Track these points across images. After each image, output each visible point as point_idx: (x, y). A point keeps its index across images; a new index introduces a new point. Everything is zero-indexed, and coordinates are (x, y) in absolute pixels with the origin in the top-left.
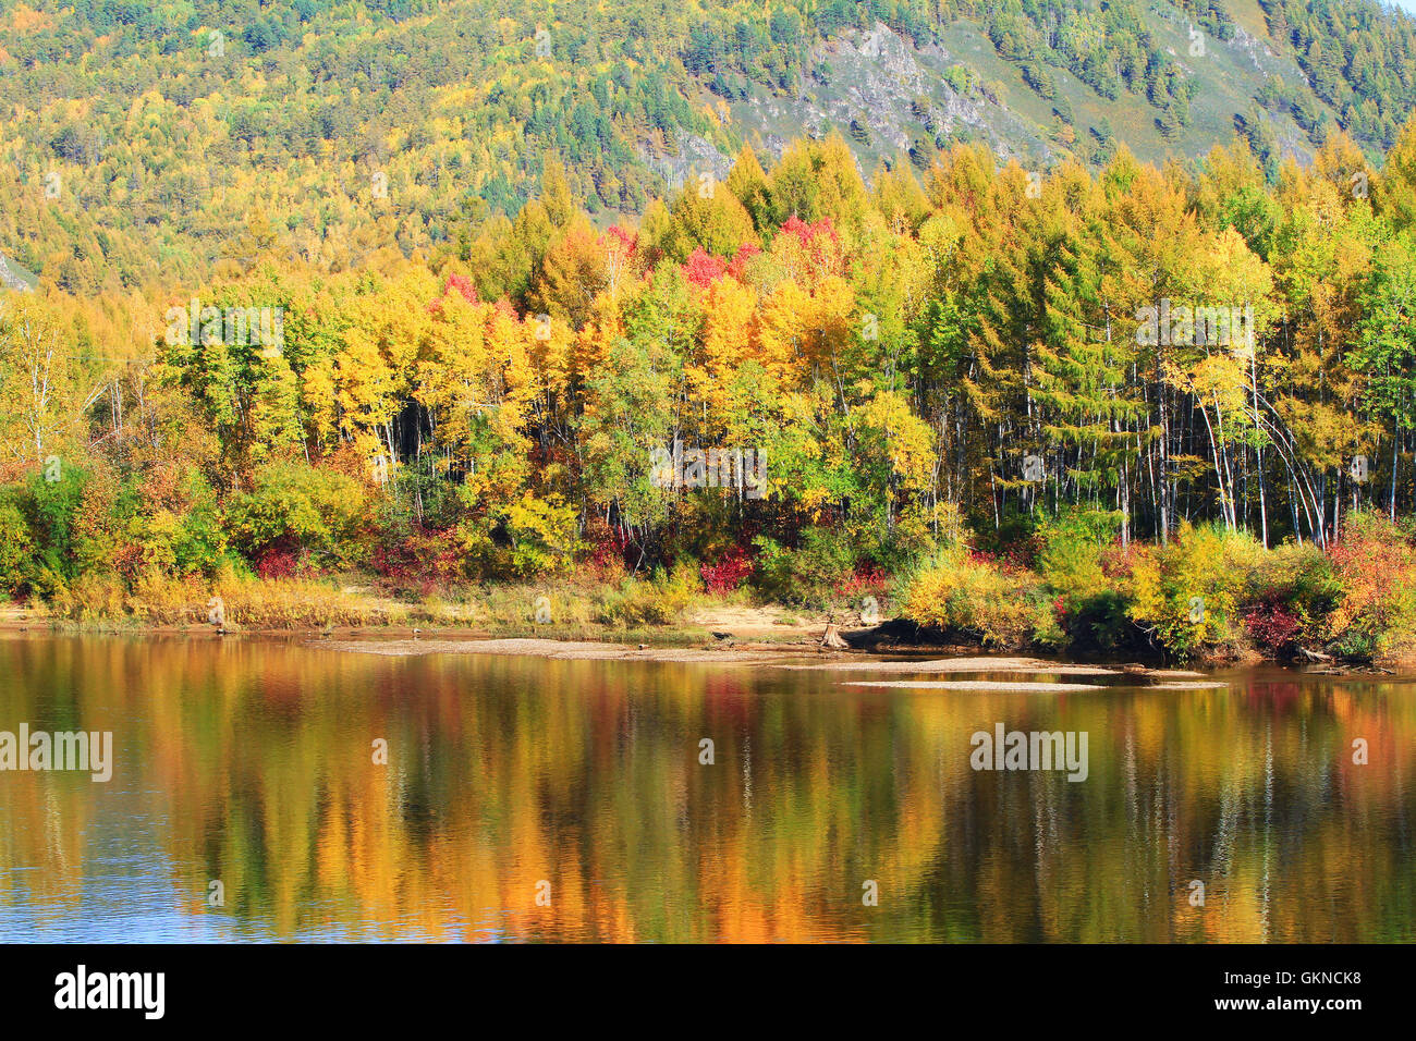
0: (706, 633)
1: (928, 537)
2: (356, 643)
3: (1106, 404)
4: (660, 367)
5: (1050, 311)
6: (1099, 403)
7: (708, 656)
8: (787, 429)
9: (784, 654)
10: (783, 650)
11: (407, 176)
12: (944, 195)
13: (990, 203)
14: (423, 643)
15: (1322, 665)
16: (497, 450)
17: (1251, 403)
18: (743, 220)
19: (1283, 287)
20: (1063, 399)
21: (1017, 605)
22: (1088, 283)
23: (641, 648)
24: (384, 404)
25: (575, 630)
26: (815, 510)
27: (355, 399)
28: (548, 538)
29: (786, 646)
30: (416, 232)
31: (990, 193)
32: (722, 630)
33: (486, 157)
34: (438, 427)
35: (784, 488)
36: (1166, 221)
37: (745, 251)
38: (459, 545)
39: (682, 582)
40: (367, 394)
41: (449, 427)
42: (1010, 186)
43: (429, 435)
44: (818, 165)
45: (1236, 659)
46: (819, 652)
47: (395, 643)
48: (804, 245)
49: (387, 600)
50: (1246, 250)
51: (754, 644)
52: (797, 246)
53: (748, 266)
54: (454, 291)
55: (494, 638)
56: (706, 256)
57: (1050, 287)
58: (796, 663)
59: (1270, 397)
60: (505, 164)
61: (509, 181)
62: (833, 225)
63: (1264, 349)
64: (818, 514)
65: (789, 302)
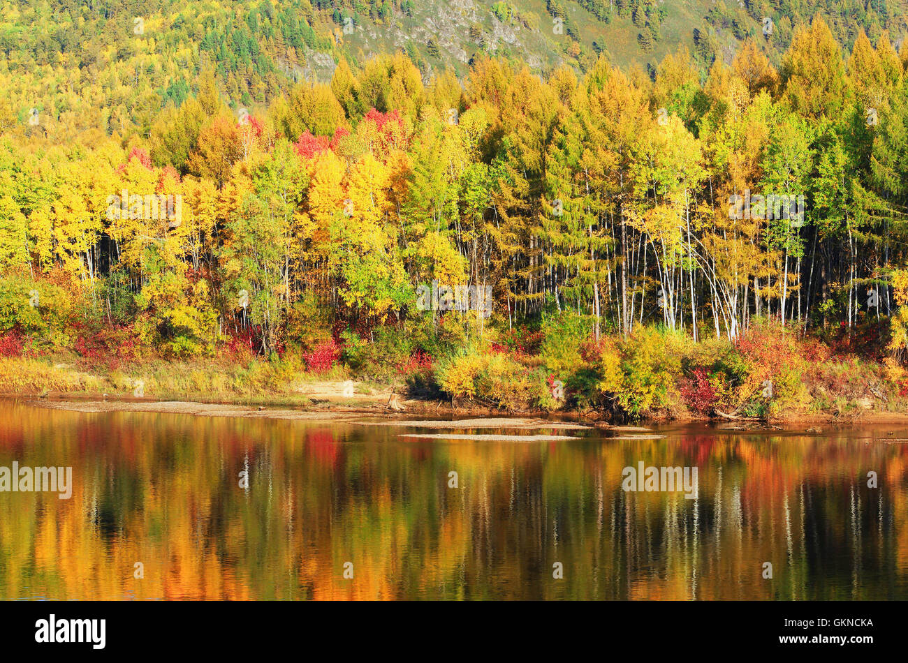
0: (306, 400)
1: (462, 334)
2: (63, 403)
3: (586, 240)
4: (278, 214)
5: (548, 175)
6: (579, 240)
7: (305, 415)
8: (364, 258)
9: (360, 415)
10: (360, 412)
11: (117, 79)
12: (478, 93)
13: (508, 99)
14: (108, 404)
15: (732, 424)
16: (163, 271)
17: (686, 239)
18: (338, 112)
19: (709, 155)
20: (557, 238)
21: (523, 382)
22: (574, 155)
23: (260, 410)
24: (85, 237)
25: (214, 396)
26: (384, 315)
27: (65, 234)
28: (196, 332)
29: (361, 409)
30: (122, 118)
31: (510, 91)
32: (318, 397)
33: (172, 66)
34: (123, 254)
35: (362, 299)
36: (628, 110)
37: (340, 133)
38: (136, 336)
39: (290, 364)
40: (74, 231)
41: (130, 254)
42: (523, 87)
43: (117, 259)
44: (391, 72)
45: (673, 419)
46: (385, 413)
47: (89, 403)
48: (380, 129)
49: (86, 374)
50: (684, 130)
51: (340, 407)
52: (375, 129)
53: (342, 143)
54: (135, 159)
55: (159, 401)
56: (312, 136)
57: (548, 158)
58: (370, 421)
59: (700, 235)
60: (185, 72)
61: (187, 83)
62: (400, 114)
63: (695, 201)
64: (385, 317)
65: (368, 168)
